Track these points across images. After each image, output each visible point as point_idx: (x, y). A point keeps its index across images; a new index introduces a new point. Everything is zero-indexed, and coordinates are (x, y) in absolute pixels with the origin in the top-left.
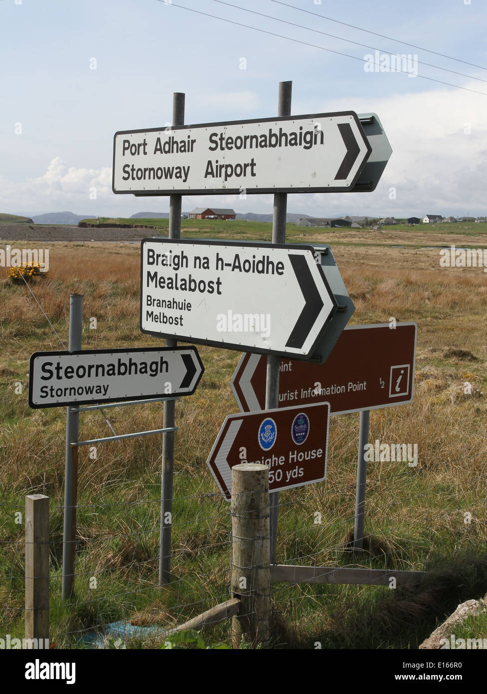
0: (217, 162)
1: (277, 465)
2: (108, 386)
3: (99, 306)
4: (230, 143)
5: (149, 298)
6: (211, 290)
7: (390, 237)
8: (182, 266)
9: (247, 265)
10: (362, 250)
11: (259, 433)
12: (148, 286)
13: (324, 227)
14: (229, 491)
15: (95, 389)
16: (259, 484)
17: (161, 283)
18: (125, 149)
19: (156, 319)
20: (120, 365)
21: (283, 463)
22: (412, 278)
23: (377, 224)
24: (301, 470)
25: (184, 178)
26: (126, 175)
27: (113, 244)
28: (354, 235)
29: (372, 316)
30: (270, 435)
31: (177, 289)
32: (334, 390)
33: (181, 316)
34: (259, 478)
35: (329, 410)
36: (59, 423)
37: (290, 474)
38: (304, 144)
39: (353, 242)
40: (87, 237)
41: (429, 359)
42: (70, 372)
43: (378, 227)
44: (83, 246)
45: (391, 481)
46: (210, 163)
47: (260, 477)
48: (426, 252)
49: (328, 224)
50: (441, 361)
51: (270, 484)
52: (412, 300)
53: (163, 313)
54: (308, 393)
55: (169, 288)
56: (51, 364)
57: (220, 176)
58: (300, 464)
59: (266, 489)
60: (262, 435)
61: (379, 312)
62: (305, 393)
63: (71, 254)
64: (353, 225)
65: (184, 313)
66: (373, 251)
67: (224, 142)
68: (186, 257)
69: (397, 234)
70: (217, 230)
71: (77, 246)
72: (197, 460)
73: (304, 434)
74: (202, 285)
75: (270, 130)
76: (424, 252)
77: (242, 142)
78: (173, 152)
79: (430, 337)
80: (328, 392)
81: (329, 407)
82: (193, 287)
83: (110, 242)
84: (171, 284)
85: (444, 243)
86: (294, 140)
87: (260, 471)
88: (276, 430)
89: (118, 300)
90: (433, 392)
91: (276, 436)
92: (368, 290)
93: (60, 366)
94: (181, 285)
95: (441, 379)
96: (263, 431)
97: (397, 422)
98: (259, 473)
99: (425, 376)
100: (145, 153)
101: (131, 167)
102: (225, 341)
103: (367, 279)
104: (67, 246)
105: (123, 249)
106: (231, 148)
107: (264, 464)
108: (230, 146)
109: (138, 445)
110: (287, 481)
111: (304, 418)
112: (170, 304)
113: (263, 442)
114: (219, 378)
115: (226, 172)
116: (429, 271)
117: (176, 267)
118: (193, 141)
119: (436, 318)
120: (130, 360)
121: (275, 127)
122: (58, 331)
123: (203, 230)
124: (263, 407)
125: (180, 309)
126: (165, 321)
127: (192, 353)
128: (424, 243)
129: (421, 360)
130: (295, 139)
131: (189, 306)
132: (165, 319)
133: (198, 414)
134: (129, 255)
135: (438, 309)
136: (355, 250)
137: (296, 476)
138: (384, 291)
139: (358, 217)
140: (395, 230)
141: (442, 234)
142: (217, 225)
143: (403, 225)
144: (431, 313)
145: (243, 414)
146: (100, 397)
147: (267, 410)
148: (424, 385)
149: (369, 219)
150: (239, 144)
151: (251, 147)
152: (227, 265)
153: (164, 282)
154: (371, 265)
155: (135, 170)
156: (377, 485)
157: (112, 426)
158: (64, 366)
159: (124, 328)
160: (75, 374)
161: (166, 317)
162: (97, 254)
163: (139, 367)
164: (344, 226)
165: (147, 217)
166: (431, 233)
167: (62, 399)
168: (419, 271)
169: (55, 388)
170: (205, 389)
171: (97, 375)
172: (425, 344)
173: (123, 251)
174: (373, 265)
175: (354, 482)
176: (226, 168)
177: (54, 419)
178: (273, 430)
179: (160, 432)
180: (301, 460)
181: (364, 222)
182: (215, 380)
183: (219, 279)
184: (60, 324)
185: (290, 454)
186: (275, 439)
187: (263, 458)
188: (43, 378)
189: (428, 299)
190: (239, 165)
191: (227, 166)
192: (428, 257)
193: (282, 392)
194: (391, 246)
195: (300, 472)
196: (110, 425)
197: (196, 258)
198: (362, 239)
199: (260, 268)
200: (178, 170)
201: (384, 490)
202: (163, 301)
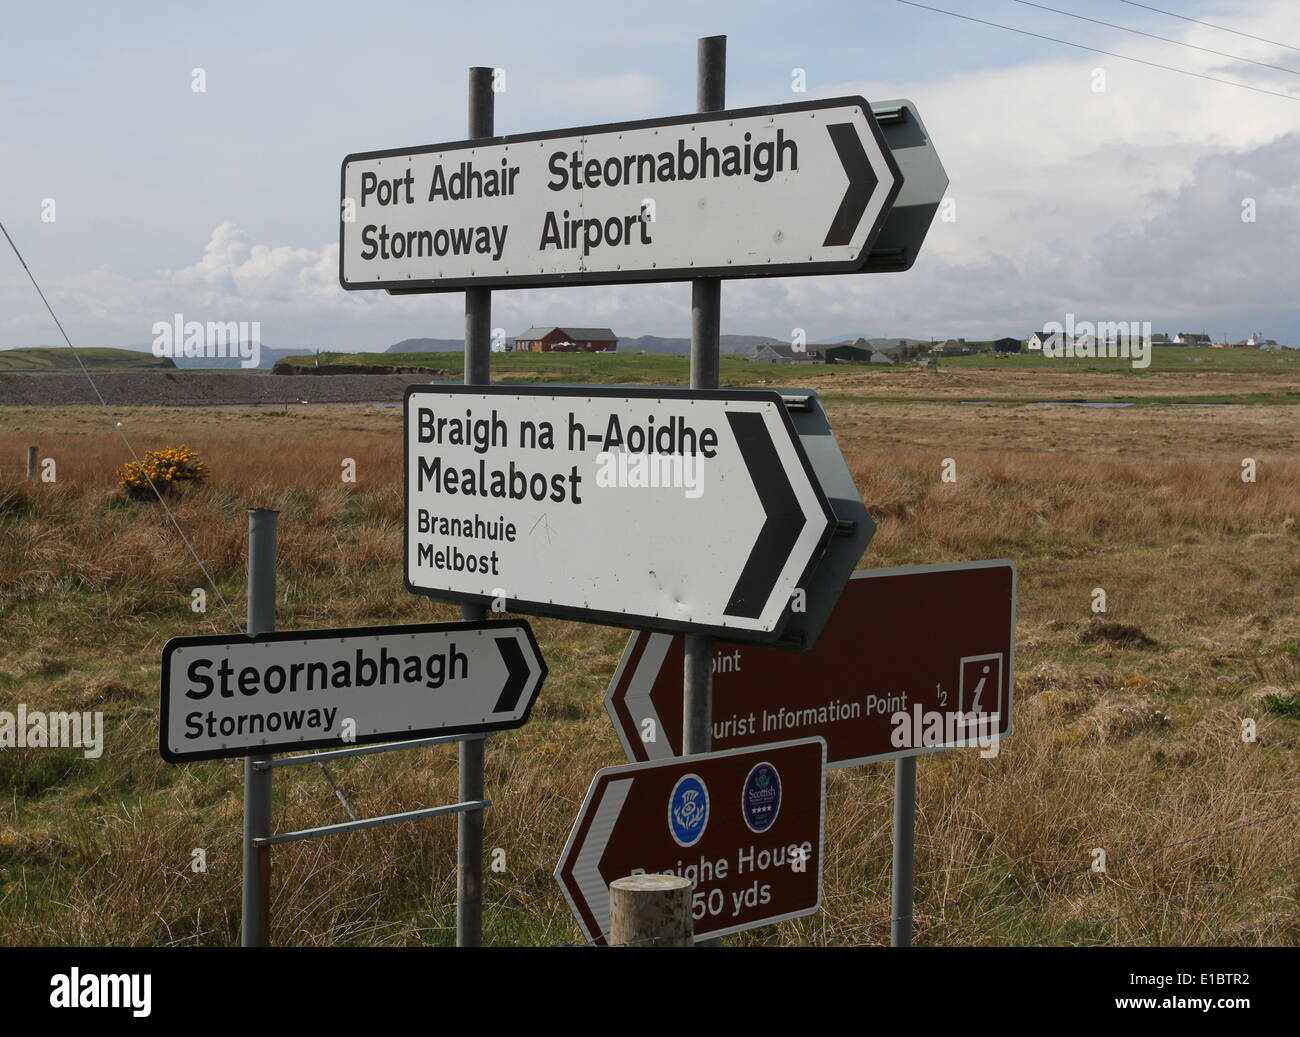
0: (566, 214)
1: (710, 878)
2: (335, 710)
3: (319, 544)
4: (594, 174)
5: (423, 516)
6: (558, 494)
7: (958, 382)
8: (494, 444)
9: (636, 436)
10: (894, 412)
11: (670, 807)
12: (420, 489)
13: (811, 362)
14: (606, 937)
15: (307, 717)
16: (672, 920)
17: (448, 481)
18: (366, 192)
19: (438, 560)
20: (361, 663)
21: (725, 875)
22: (1007, 470)
23: (928, 355)
24: (766, 890)
25: (494, 251)
26: (369, 249)
27: (350, 408)
28: (879, 379)
29: (919, 554)
30: (695, 813)
31: (484, 493)
32: (835, 711)
33: (494, 553)
34: (672, 907)
35: (824, 754)
36: (233, 801)
37: (741, 899)
38: (754, 170)
39: (877, 395)
40: (292, 397)
41: (1049, 646)
42: (250, 681)
43: (929, 360)
44: (283, 414)
45: (969, 915)
46: (550, 217)
47: (672, 904)
48: (1037, 414)
49: (819, 356)
50: (1074, 649)
51: (695, 920)
52: (1007, 517)
53: (455, 548)
54: (778, 719)
55: (466, 492)
56: (207, 664)
57: (574, 246)
58: (763, 877)
59: (686, 932)
60: (676, 812)
61: (934, 546)
62: (772, 720)
63: (259, 432)
64: (873, 359)
65: (500, 546)
66: (918, 413)
67: (581, 171)
68: (502, 424)
69: (971, 375)
70: (577, 374)
71: (271, 414)
72: (537, 876)
73: (769, 808)
74: (538, 484)
75: (681, 143)
76: (1031, 414)
77: (620, 170)
78: (469, 196)
79: (1051, 597)
80: (822, 718)
81: (825, 748)
82: (518, 488)
83: (342, 406)
84: (471, 484)
85: (1077, 393)
86: (733, 163)
87: (672, 891)
88: (708, 800)
89: (363, 530)
90: (1058, 718)
91: (707, 813)
92: (908, 498)
93: (229, 668)
94: (494, 485)
95: (1076, 688)
96: (679, 802)
97: (981, 785)
98: (669, 894)
99: (1041, 683)
100: (410, 200)
101: (379, 231)
102: (592, 607)
103: (907, 473)
104: (248, 416)
105: (373, 420)
106: (597, 183)
107: (683, 876)
108: (593, 179)
109: (406, 846)
110: (735, 914)
111: (770, 773)
112: (470, 528)
113: (678, 828)
114: (585, 695)
115: (587, 235)
116: (1044, 455)
117: (482, 446)
118: (515, 172)
119: (1061, 555)
120: (384, 651)
121: (692, 136)
122: (228, 600)
123: (546, 375)
124: (678, 751)
125: (491, 537)
126: (459, 564)
127: (520, 635)
128: (1031, 394)
129: (1031, 648)
130: (736, 160)
131: (510, 532)
132: (459, 560)
133: (538, 776)
134: (384, 432)
135: (1066, 536)
136: (881, 412)
137: (755, 902)
138: (945, 500)
139: (884, 340)
140: (968, 367)
141: (1070, 373)
142: (576, 364)
143: (983, 355)
144: (1051, 545)
145: (634, 765)
146: (317, 734)
147: (687, 756)
148: (1037, 702)
149: (908, 345)
150: (613, 175)
151: (640, 180)
152: (593, 438)
153: (455, 480)
154: (915, 444)
155: (387, 236)
156: (939, 924)
157: (349, 803)
158: (237, 666)
159: (375, 591)
160: (261, 686)
161: (460, 556)
162: (315, 431)
163: (403, 667)
164: (856, 359)
165: (424, 349)
166: (1048, 372)
167: (234, 741)
168: (1022, 455)
169: (219, 716)
170: (554, 721)
171: (310, 686)
172: (1038, 613)
173: (370, 424)
174: (919, 444)
175: (885, 919)
176: (587, 228)
177: (222, 793)
178: (700, 801)
179: (452, 810)
180: (763, 867)
181: (899, 352)
182: (576, 699)
183: (574, 469)
184: (234, 584)
185: (741, 853)
186: (706, 821)
187: (680, 863)
188: (191, 694)
189: (1044, 514)
190: (613, 220)
191: (588, 224)
192: (1042, 423)
193: (718, 718)
194: (958, 401)
195: (763, 894)
196: (344, 803)
197: (524, 426)
198: (895, 388)
199: (665, 444)
200: (483, 235)
201: (953, 936)
202: (454, 521)
